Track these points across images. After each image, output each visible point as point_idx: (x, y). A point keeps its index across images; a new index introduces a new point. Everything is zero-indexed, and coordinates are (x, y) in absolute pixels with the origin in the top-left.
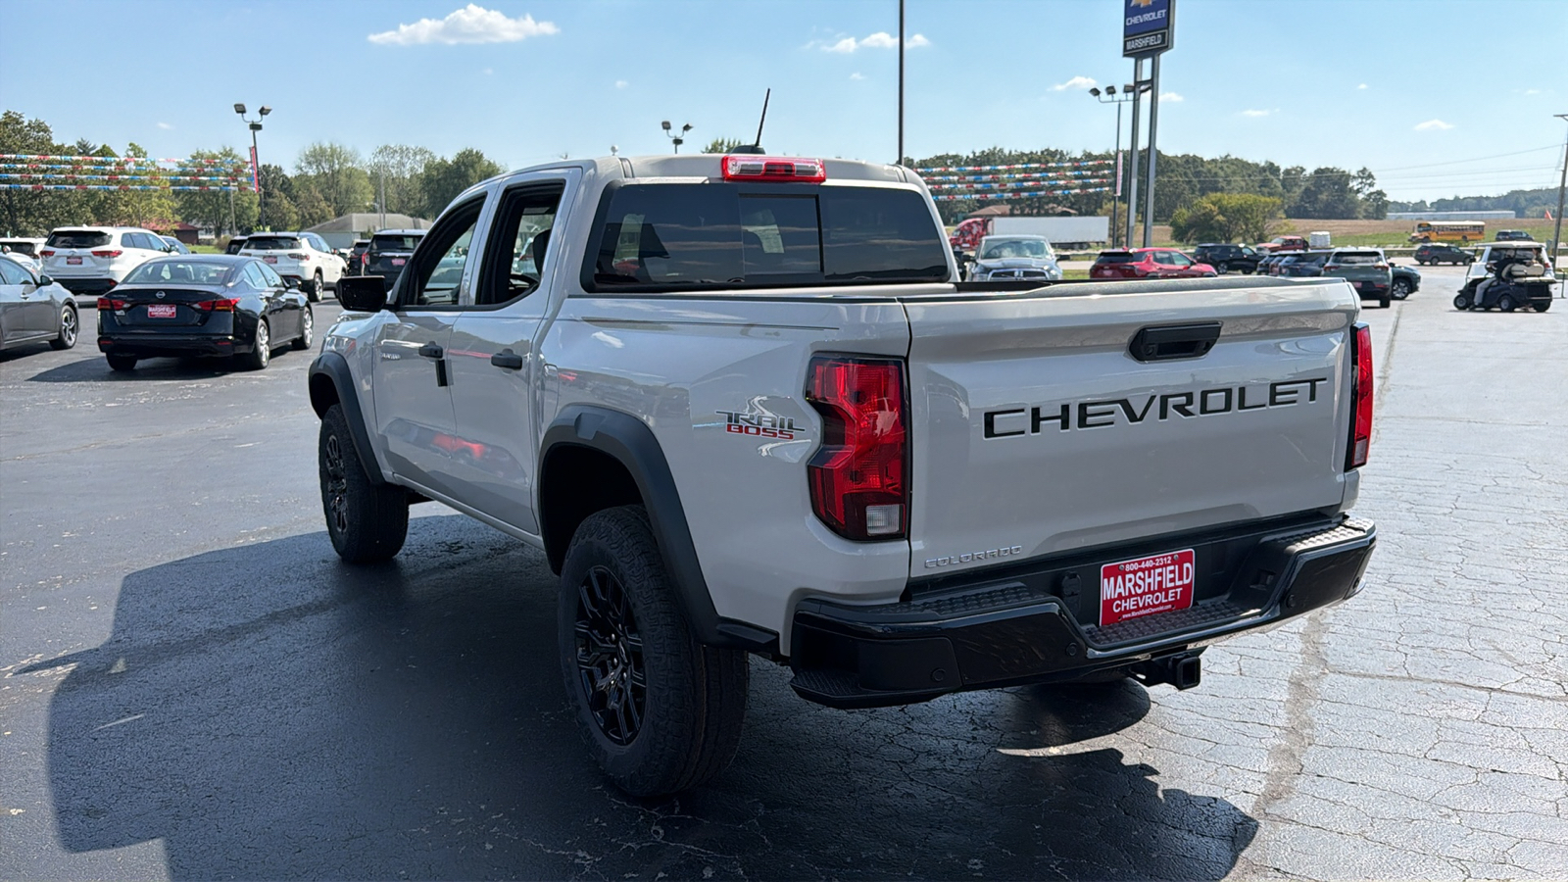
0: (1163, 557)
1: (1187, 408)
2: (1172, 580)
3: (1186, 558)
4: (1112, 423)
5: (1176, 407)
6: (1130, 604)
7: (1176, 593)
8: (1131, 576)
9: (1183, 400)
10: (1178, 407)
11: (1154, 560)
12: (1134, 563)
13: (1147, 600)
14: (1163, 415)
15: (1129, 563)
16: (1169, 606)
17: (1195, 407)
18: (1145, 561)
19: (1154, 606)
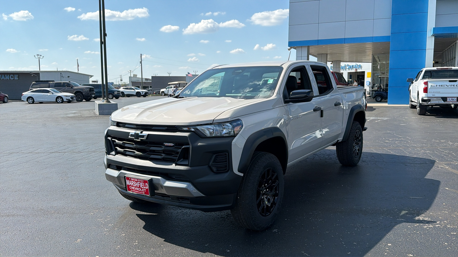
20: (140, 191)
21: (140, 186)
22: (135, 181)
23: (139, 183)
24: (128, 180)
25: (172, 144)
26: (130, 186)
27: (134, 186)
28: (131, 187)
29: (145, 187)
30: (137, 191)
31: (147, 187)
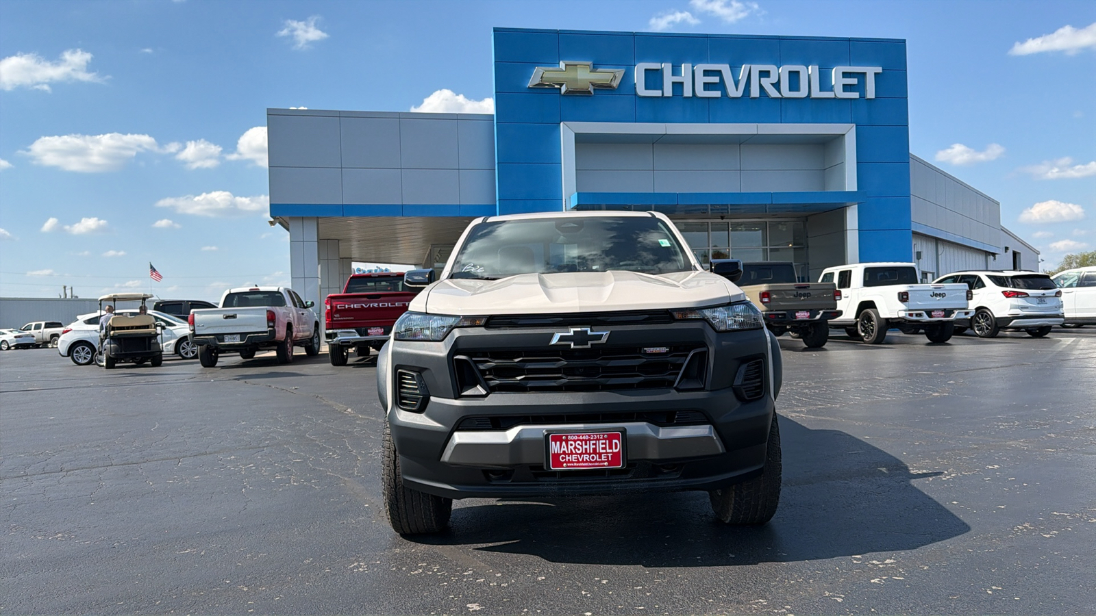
20: (596, 461)
21: (595, 450)
22: (581, 441)
23: (594, 442)
24: (558, 443)
25: (664, 350)
26: (561, 454)
27: (576, 454)
28: (563, 458)
29: (611, 448)
30: (587, 461)
31: (616, 448)
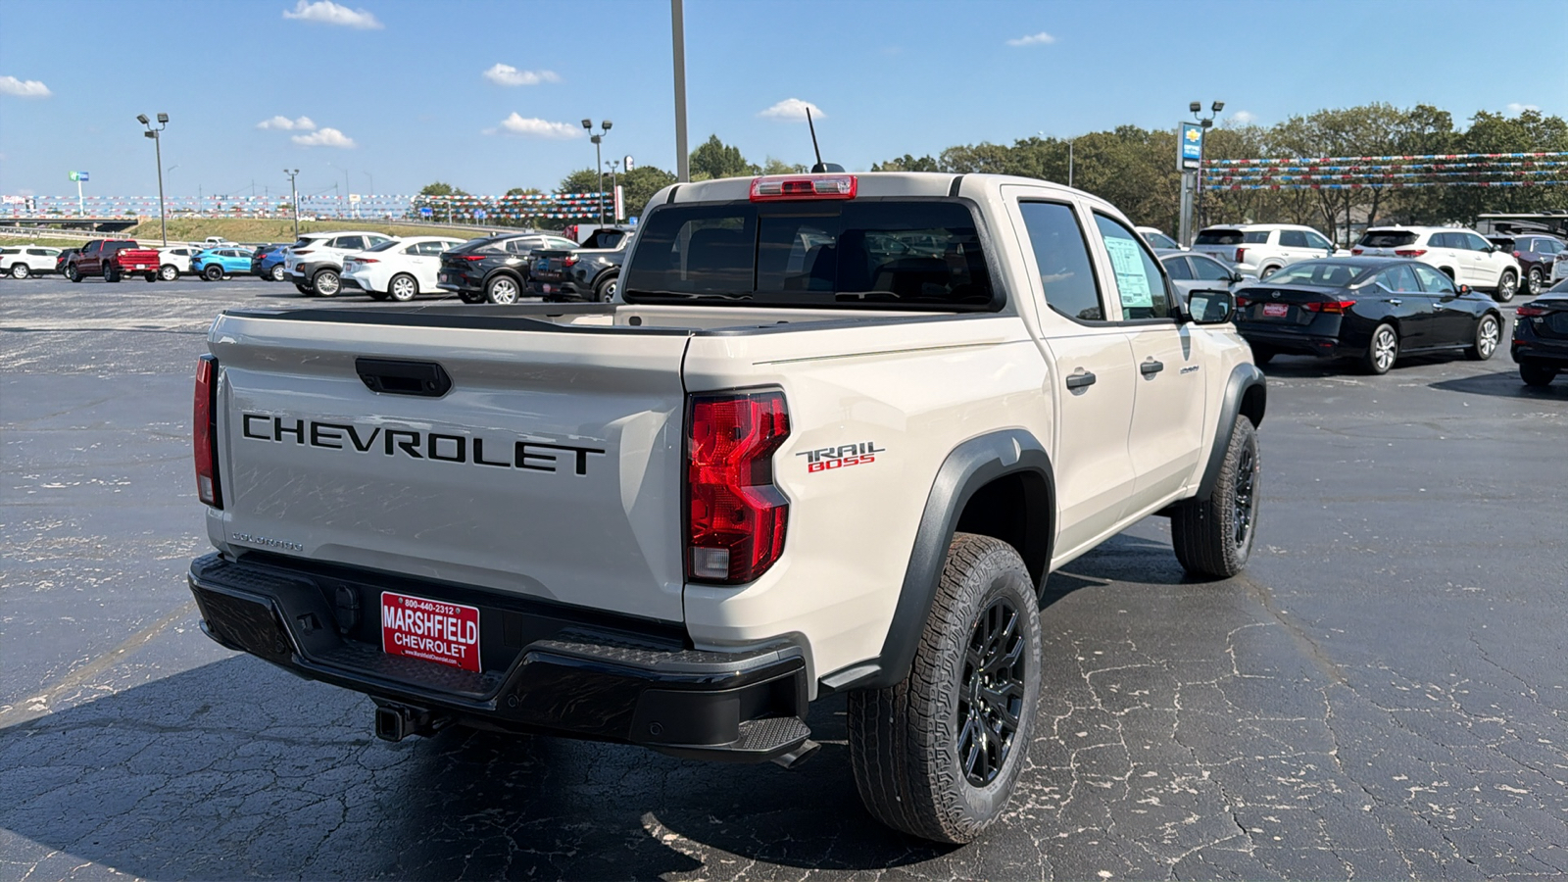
0: (445, 606)
1: (413, 447)
2: (454, 634)
3: (472, 616)
4: (340, 447)
5: (402, 445)
6: (411, 641)
7: (460, 650)
8: (411, 613)
9: (409, 439)
10: (404, 445)
11: (434, 605)
12: (414, 600)
13: (428, 645)
14: (389, 450)
15: (410, 599)
16: (454, 662)
17: (423, 448)
18: (425, 602)
19: (436, 654)
